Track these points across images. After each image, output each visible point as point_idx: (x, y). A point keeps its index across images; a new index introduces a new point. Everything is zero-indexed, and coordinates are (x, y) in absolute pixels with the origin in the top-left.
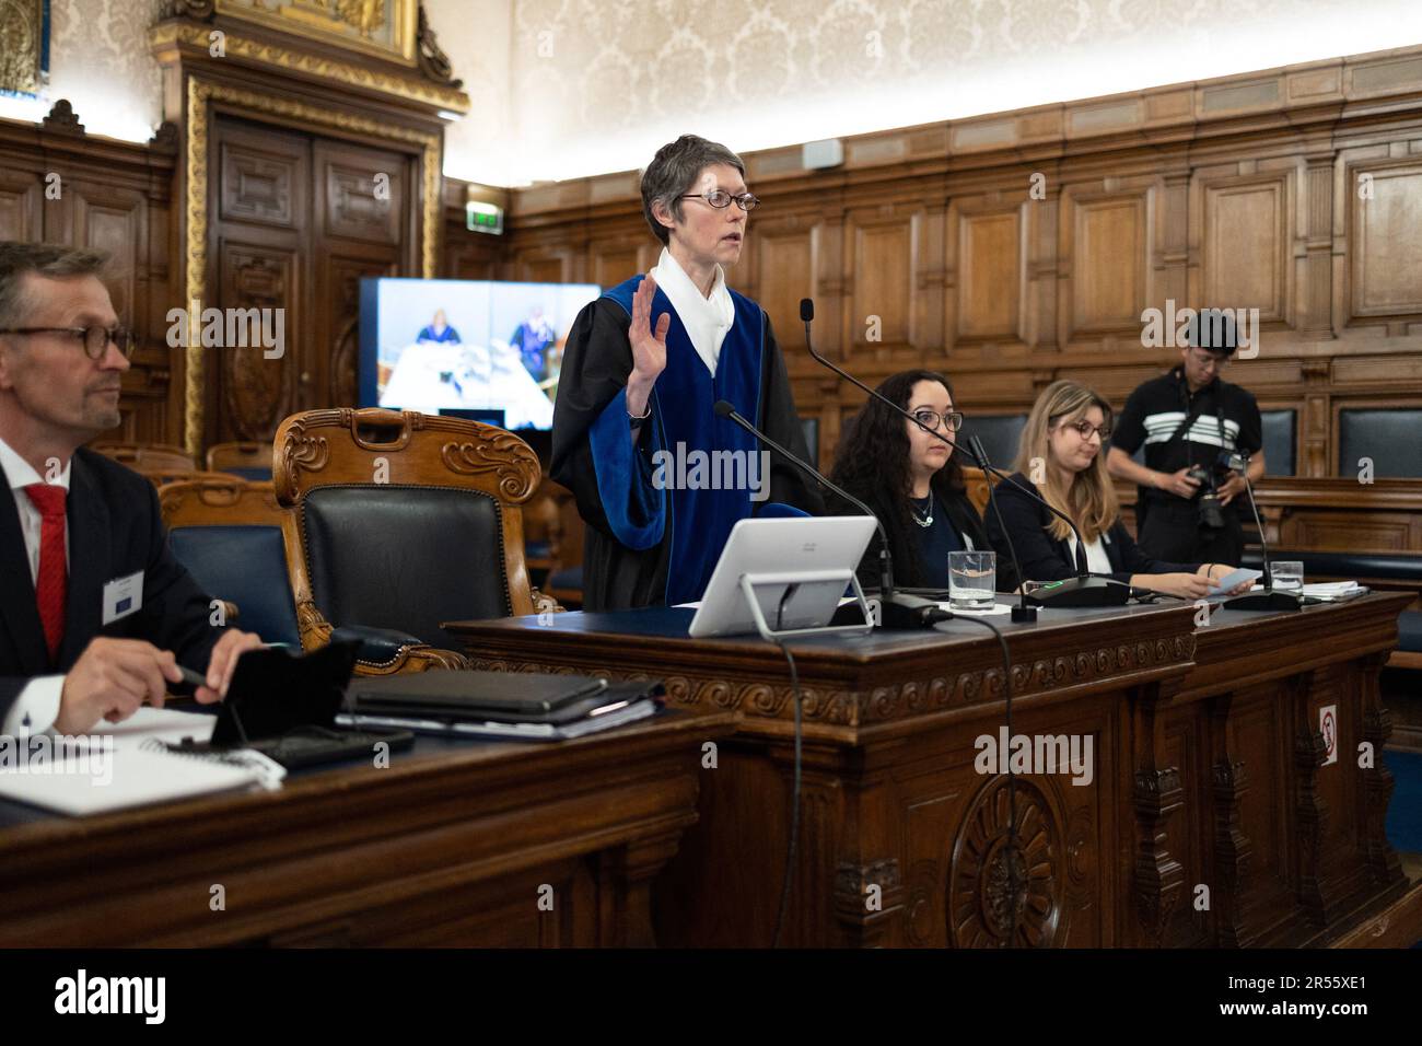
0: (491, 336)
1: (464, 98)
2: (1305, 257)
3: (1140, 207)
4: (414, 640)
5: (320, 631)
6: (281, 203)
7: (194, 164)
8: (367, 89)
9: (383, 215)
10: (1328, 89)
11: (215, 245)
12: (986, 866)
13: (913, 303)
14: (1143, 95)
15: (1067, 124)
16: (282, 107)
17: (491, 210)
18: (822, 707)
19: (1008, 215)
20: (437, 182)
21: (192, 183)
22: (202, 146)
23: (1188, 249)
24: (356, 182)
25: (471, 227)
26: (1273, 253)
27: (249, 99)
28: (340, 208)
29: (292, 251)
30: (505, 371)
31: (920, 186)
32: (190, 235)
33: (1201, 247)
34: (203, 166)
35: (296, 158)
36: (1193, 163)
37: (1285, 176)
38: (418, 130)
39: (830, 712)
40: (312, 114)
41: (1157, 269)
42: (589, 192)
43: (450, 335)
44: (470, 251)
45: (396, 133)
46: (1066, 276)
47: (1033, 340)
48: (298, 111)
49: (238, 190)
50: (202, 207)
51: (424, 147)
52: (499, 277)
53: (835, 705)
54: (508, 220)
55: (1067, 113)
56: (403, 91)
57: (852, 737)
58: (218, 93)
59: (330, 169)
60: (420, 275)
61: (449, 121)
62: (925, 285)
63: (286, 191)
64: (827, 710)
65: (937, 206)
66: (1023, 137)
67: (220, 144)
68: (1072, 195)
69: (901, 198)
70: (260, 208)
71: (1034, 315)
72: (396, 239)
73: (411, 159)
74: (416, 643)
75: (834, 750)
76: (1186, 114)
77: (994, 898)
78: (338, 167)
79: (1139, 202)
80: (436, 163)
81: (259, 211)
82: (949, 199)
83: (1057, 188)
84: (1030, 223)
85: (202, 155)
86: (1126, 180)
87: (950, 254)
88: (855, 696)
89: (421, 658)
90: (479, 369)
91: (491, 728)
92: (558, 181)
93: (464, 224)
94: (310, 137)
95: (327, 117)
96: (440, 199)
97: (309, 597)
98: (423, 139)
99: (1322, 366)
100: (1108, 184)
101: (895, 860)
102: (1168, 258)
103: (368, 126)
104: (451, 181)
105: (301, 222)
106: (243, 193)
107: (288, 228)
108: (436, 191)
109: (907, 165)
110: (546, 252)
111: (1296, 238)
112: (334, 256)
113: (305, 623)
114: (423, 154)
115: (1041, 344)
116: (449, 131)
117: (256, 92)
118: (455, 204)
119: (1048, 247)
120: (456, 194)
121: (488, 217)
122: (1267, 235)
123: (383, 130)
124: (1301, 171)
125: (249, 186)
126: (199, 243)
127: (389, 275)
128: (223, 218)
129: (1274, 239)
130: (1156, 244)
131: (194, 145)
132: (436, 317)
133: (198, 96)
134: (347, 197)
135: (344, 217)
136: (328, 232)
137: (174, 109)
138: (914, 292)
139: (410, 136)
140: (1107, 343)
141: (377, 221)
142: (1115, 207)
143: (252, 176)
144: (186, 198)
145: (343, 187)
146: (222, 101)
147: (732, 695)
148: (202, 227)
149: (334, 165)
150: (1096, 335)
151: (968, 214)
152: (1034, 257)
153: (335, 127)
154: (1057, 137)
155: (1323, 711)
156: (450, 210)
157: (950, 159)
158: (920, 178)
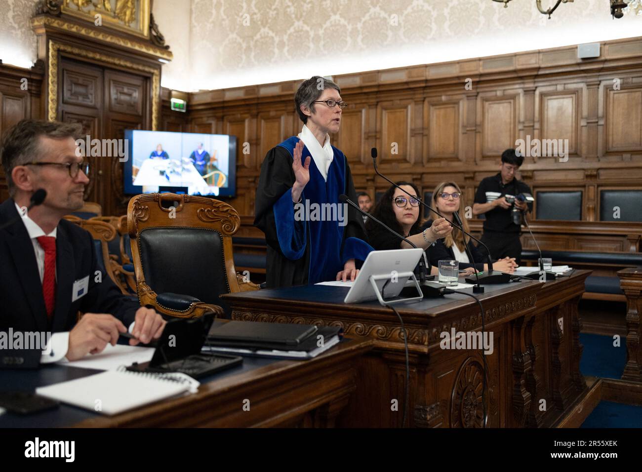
0: (182, 156)
1: (170, 54)
2: (523, 130)
3: (456, 108)
4: (197, 299)
5: (150, 295)
6: (90, 96)
7: (51, 78)
8: (129, 48)
9: (135, 103)
10: (533, 62)
11: (60, 114)
12: (463, 400)
13: (363, 145)
14: (459, 62)
15: (427, 73)
16: (91, 55)
17: (181, 102)
18: (410, 336)
19: (402, 110)
20: (158, 89)
21: (51, 87)
22: (55, 71)
23: (476, 125)
24: (123, 88)
25: (173, 109)
26: (510, 128)
27: (76, 51)
28: (116, 99)
29: (94, 117)
30: (188, 170)
31: (366, 97)
32: (50, 110)
33: (482, 124)
34: (56, 79)
35: (97, 77)
36: (478, 90)
37: (515, 97)
38: (150, 67)
39: (414, 338)
40: (104, 58)
41: (463, 133)
42: (224, 95)
43: (164, 155)
44: (172, 119)
45: (141, 68)
46: (426, 135)
47: (413, 161)
48: (98, 57)
49: (71, 90)
50: (55, 97)
51: (153, 74)
52: (184, 130)
53: (417, 335)
54: (189, 106)
55: (427, 69)
56: (144, 50)
57: (426, 350)
58: (62, 48)
59: (112, 82)
60: (151, 129)
61: (164, 63)
62: (368, 138)
63: (92, 91)
64: (413, 337)
65: (373, 105)
66: (409, 77)
67: (63, 70)
68: (429, 102)
69: (358, 102)
70: (80, 98)
71: (413, 151)
72: (140, 114)
73: (147, 79)
74: (198, 301)
75: (416, 356)
76: (475, 70)
77: (465, 413)
78: (115, 82)
79: (456, 106)
80: (158, 81)
81: (80, 100)
82: (378, 102)
83: (422, 99)
84: (412, 114)
85: (55, 75)
86: (451, 97)
87: (378, 124)
88: (427, 331)
89: (201, 308)
90: (176, 170)
91: (275, 353)
92: (210, 90)
93: (170, 107)
94: (103, 68)
95: (110, 60)
96: (160, 96)
97: (143, 279)
98: (152, 71)
99: (530, 174)
100: (444, 98)
101: (438, 403)
102: (468, 129)
103: (129, 64)
104: (164, 89)
105: (99, 105)
106: (73, 92)
107: (94, 108)
108: (158, 93)
109: (361, 88)
110: (205, 120)
111: (519, 122)
112: (113, 120)
113: (142, 291)
114: (152, 78)
115: (416, 163)
116: (164, 68)
117: (79, 48)
118: (165, 99)
119: (419, 123)
120: (166, 95)
121: (180, 104)
122: (508, 120)
123: (135, 66)
124: (521, 95)
125: (76, 89)
126: (54, 113)
127: (137, 129)
128: (64, 102)
129: (511, 122)
130: (463, 123)
131: (52, 70)
132: (158, 147)
133: (53, 49)
134: (119, 94)
135: (118, 103)
136: (111, 109)
137: (42, 54)
138: (363, 141)
139: (147, 69)
140: (443, 163)
141: (132, 105)
142: (447, 108)
143: (77, 84)
144: (48, 93)
145: (117, 90)
146: (64, 51)
147: (365, 330)
148: (55, 106)
149: (113, 80)
150: (439, 160)
151: (386, 109)
152: (413, 127)
153: (115, 64)
154: (424, 78)
155: (559, 320)
156: (164, 101)
157: (379, 86)
158: (365, 93)
